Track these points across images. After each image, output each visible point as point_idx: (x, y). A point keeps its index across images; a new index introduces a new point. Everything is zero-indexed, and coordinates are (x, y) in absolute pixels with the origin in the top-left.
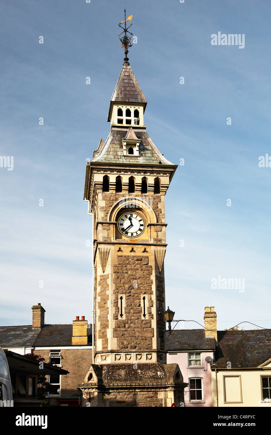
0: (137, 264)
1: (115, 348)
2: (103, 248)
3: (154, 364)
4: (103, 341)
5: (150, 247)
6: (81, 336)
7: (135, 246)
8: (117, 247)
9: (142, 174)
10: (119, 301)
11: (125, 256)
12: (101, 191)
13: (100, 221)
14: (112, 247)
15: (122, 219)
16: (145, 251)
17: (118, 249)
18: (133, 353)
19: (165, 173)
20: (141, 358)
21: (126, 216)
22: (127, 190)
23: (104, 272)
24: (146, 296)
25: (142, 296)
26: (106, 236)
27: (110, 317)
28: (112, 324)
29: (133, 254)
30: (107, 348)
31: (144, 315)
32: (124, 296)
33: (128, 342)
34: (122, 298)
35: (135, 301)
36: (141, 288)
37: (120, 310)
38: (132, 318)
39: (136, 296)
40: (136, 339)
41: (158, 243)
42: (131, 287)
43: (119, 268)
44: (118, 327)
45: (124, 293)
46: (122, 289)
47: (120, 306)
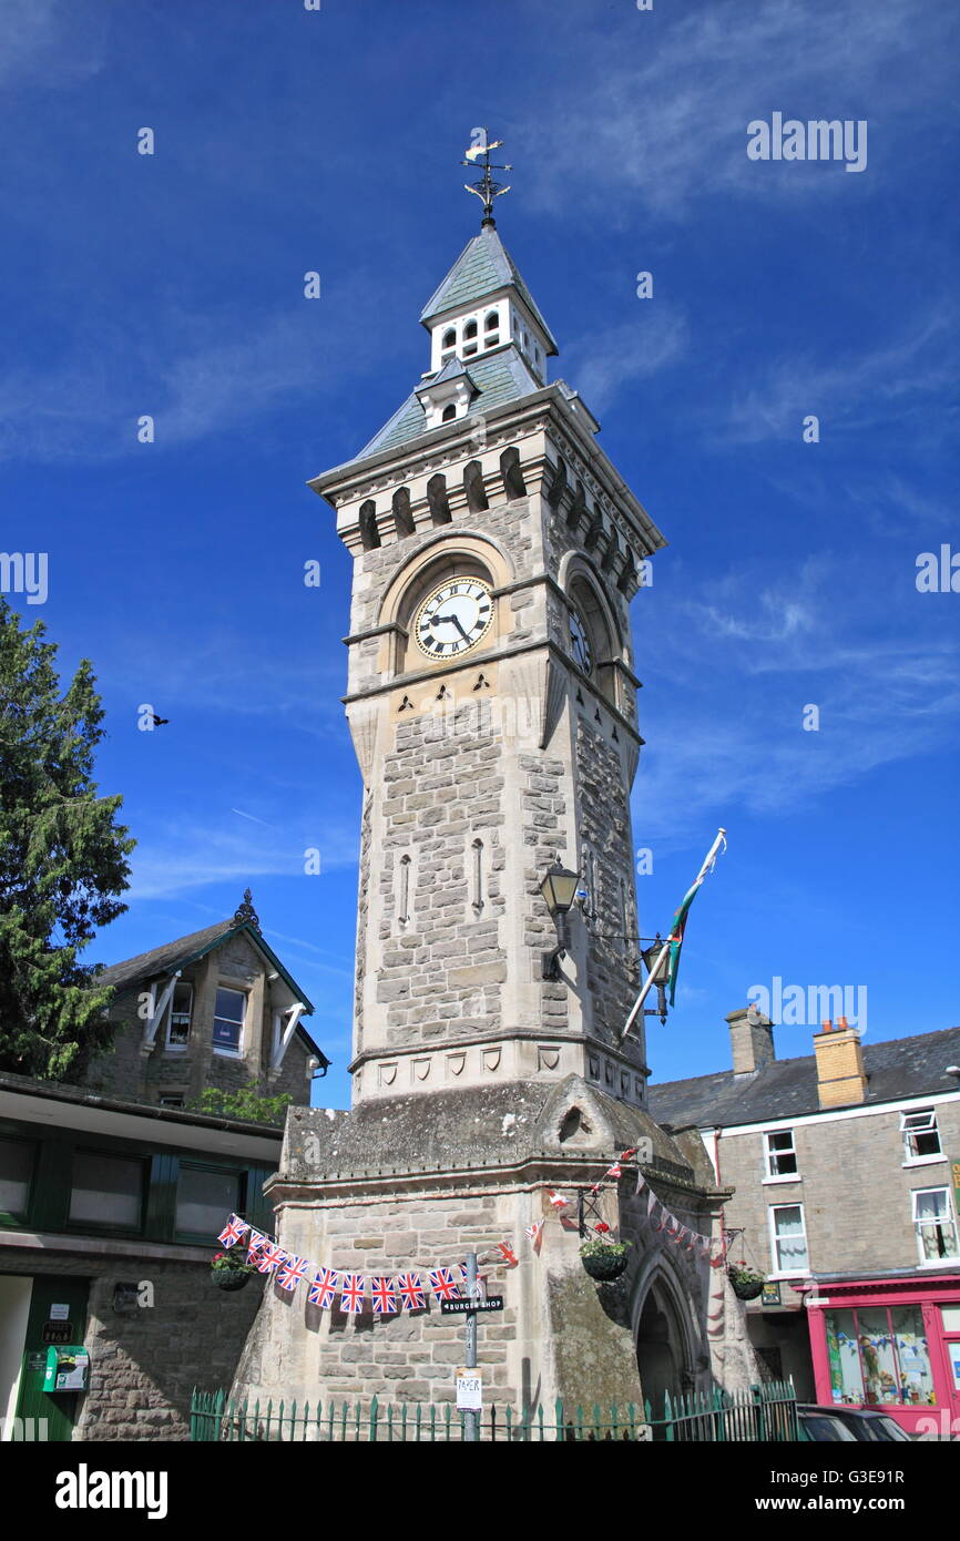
2: (358, 713)
3: (504, 1087)
5: (495, 665)
6: (843, 1079)
7: (449, 676)
8: (398, 697)
10: (398, 869)
13: (355, 634)
14: (383, 703)
15: (427, 612)
16: (481, 683)
17: (400, 702)
19: (528, 426)
20: (463, 1066)
22: (429, 518)
24: (484, 833)
25: (468, 839)
26: (368, 673)
27: (368, 935)
28: (372, 955)
31: (478, 905)
32: (413, 850)
33: (421, 1014)
34: (406, 859)
35: (446, 862)
36: (466, 811)
37: (398, 903)
38: (435, 922)
39: (449, 843)
40: (444, 1000)
41: (521, 644)
42: (434, 816)
43: (399, 762)
44: (391, 963)
45: (411, 841)
46: (407, 829)
47: (397, 890)
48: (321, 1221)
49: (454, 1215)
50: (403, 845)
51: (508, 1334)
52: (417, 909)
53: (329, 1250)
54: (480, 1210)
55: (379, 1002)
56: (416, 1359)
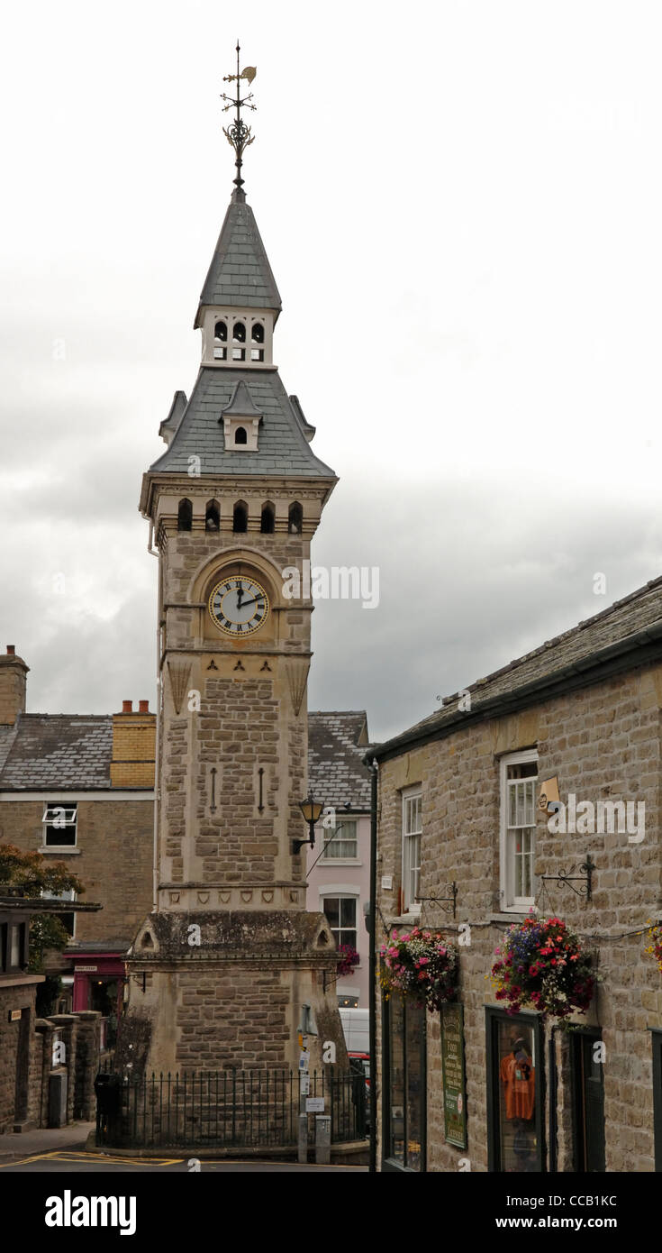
0: (247, 696)
1: (198, 878)
2: (177, 662)
3: (276, 913)
4: (174, 862)
5: (275, 658)
6: (138, 762)
7: (245, 657)
8: (206, 660)
9: (263, 494)
10: (209, 777)
11: (222, 680)
13: (173, 601)
14: (196, 660)
15: (219, 594)
16: (266, 667)
17: (208, 664)
18: (233, 890)
19: (312, 491)
20: (251, 898)
21: (228, 587)
22: (231, 530)
23: (178, 713)
24: (265, 766)
25: (256, 767)
26: (183, 634)
27: (189, 813)
28: (192, 826)
29: (239, 675)
30: (181, 878)
31: (261, 808)
32: (219, 766)
33: (226, 867)
34: (214, 771)
35: (241, 778)
36: (254, 750)
37: (209, 797)
38: (234, 814)
39: (243, 767)
40: (241, 860)
41: (293, 649)
42: (235, 748)
43: (209, 706)
44: (205, 832)
45: (218, 760)
46: (216, 752)
47: (209, 790)
48: (175, 979)
49: (257, 979)
50: (212, 761)
51: (286, 1037)
52: (222, 803)
53: (180, 996)
54: (272, 978)
55: (197, 855)
56: (234, 1049)
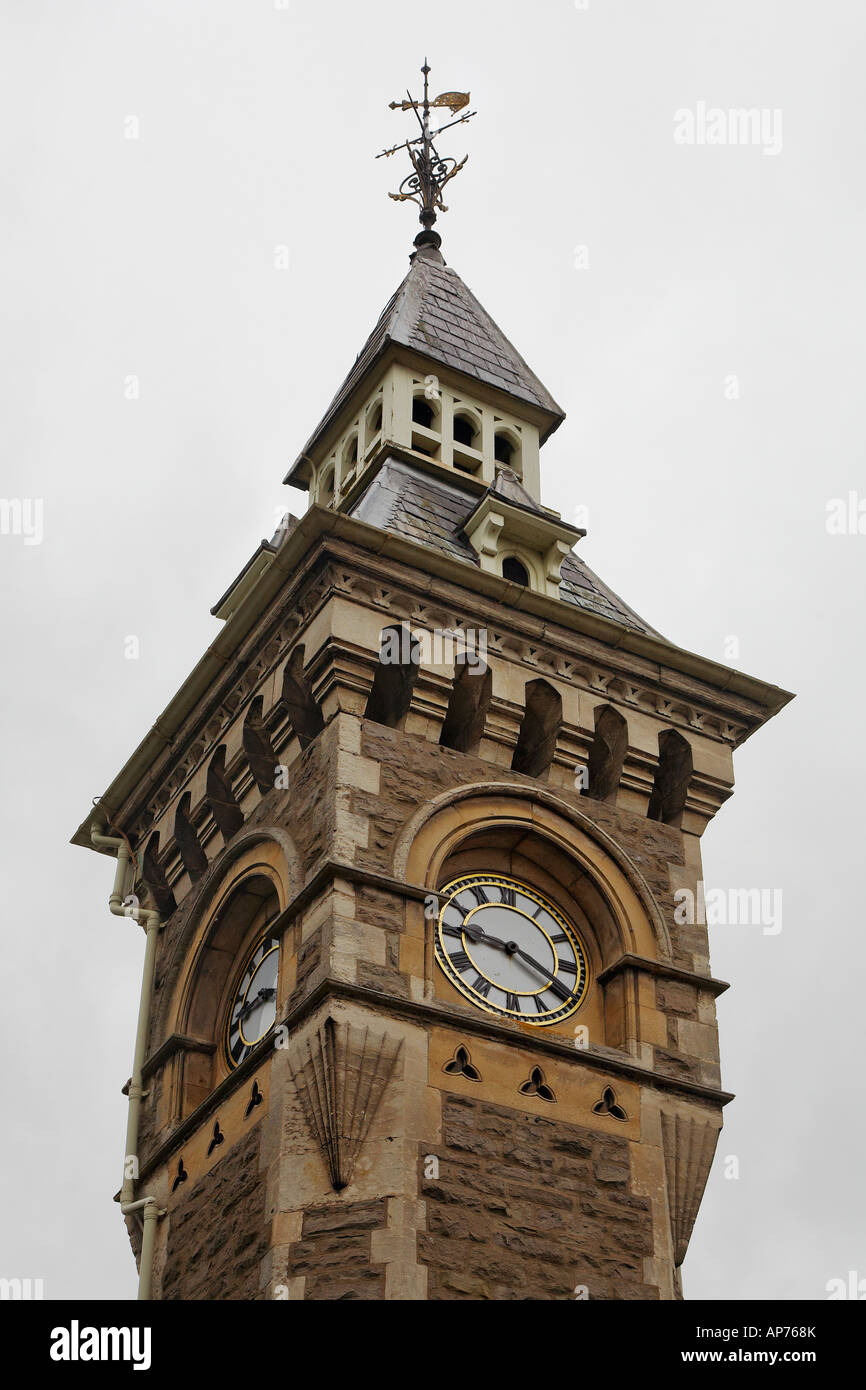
0: (564, 1171)
2: (357, 1026)
5: (634, 1087)
7: (551, 1060)
8: (448, 1043)
9: (600, 686)
11: (489, 1110)
12: (355, 703)
14: (413, 1037)
15: (455, 906)
16: (609, 1106)
17: (451, 1054)
19: (713, 719)
21: (478, 895)
22: (511, 745)
23: (339, 1186)
26: (381, 959)
29: (534, 1105)
41: (681, 1075)
